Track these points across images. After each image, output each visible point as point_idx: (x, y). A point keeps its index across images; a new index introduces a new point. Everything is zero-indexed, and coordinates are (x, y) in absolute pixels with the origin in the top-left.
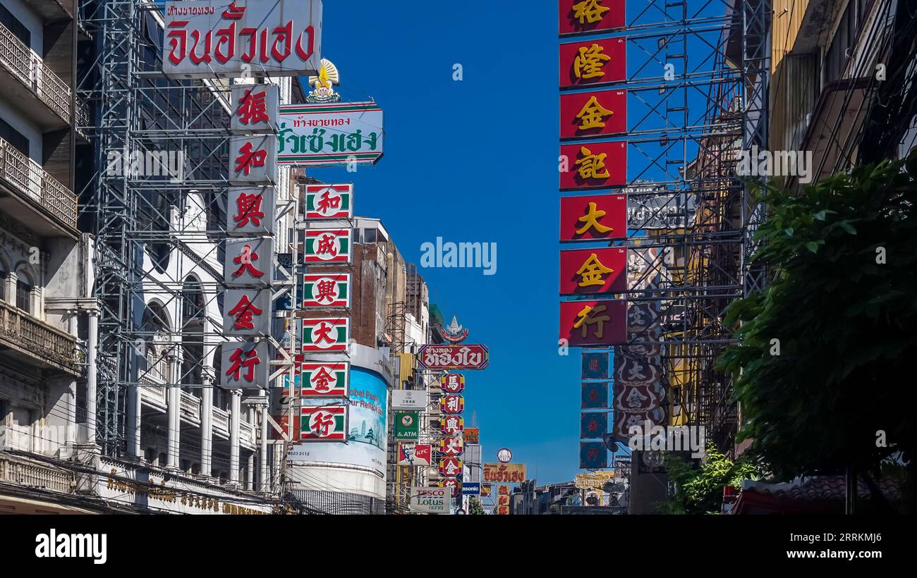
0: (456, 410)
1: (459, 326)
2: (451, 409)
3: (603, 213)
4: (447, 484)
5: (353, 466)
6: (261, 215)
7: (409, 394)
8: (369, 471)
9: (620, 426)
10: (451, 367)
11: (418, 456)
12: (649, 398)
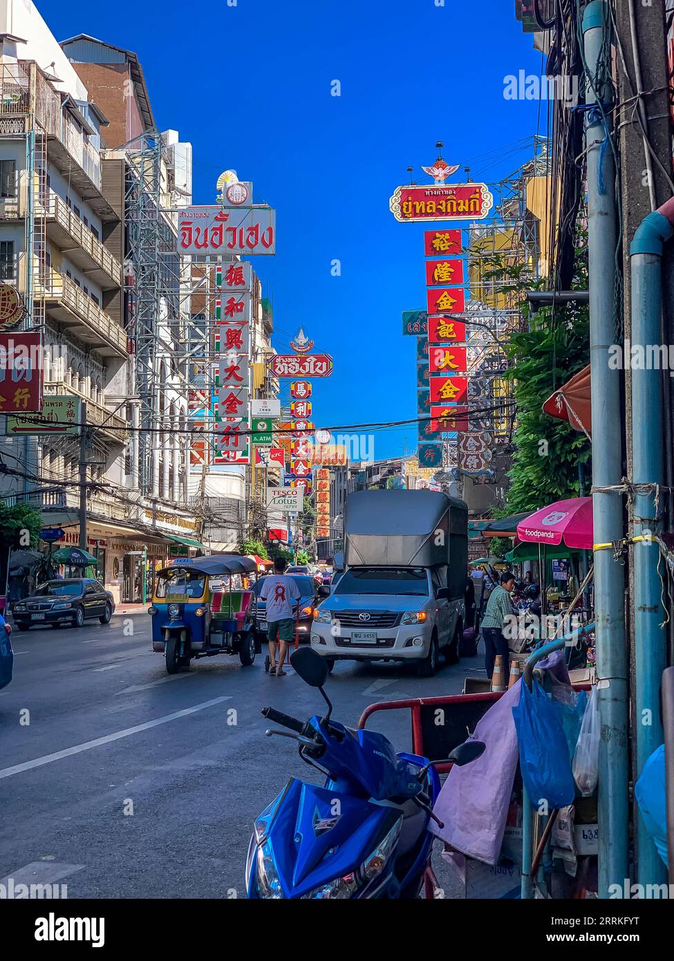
0: (304, 414)
1: (305, 338)
2: (300, 414)
3: (453, 357)
4: (298, 484)
5: (224, 473)
6: (242, 342)
7: (265, 403)
8: (236, 476)
9: (462, 463)
10: (298, 375)
11: (273, 459)
12: (481, 445)
